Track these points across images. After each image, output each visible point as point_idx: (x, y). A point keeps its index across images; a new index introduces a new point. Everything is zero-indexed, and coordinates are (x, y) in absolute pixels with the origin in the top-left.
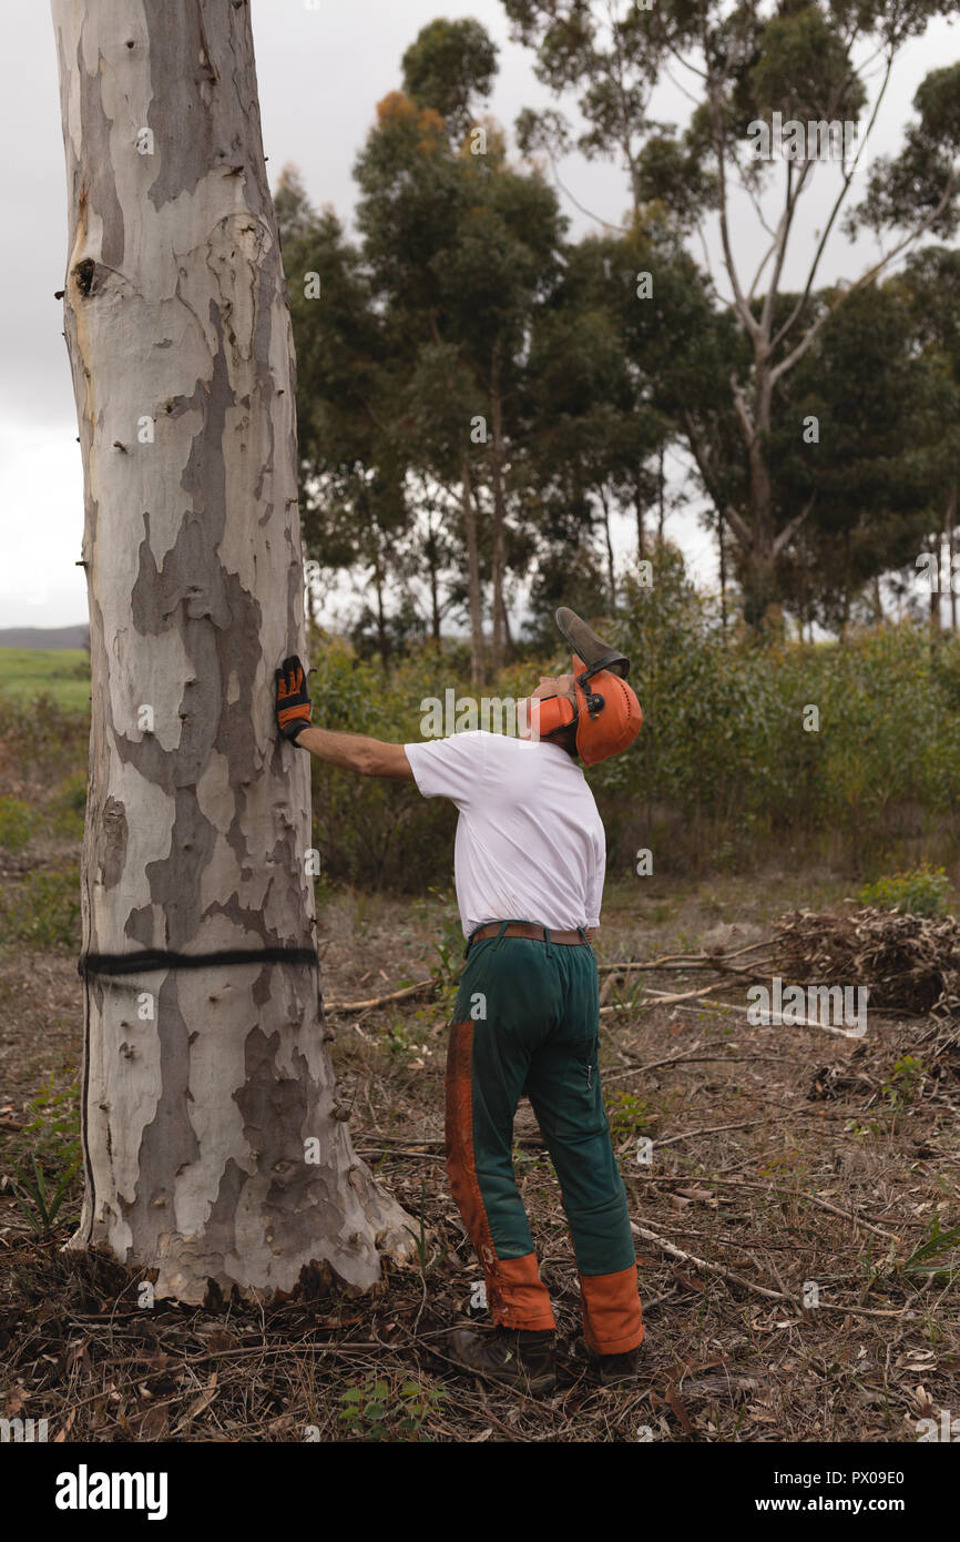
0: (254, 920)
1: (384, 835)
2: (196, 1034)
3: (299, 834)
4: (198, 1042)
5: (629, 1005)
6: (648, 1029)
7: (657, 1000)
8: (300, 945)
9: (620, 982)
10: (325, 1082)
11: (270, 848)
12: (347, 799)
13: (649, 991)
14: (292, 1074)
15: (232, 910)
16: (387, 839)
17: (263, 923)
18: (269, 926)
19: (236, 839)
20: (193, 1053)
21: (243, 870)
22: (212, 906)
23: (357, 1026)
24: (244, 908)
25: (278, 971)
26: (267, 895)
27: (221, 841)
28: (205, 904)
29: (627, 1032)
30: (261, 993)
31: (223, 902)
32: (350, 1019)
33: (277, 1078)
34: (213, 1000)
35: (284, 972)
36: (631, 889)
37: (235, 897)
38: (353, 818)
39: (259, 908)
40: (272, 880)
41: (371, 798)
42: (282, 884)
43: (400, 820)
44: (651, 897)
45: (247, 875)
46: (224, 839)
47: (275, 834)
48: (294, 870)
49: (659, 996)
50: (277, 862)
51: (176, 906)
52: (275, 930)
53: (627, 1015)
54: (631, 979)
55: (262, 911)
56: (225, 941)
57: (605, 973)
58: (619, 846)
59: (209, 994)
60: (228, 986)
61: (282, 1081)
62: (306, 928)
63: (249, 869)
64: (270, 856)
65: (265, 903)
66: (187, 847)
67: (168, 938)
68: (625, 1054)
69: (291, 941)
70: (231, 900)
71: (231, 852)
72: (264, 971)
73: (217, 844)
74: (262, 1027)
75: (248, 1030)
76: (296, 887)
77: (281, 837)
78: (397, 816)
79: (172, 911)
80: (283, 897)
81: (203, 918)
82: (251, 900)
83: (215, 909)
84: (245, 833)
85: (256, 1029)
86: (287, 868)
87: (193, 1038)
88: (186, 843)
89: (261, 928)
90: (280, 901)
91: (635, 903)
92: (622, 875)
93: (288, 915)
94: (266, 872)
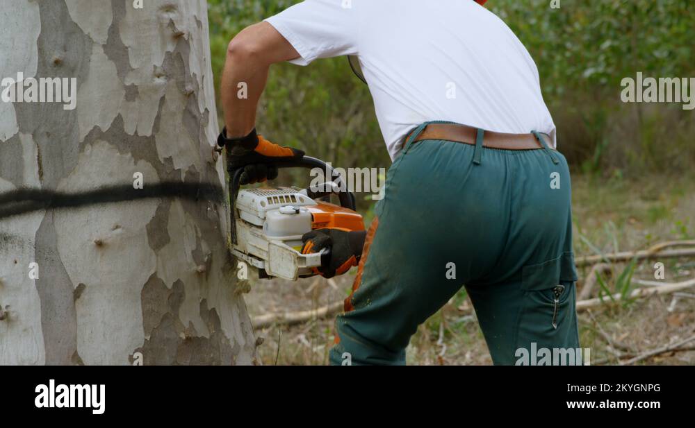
0: (143, 149)
1: (332, 146)
2: (81, 287)
3: (194, 45)
4: (85, 296)
5: (618, 296)
6: (641, 322)
7: (651, 290)
8: (202, 177)
9: (607, 272)
10: (242, 342)
11: (158, 61)
12: (288, 105)
13: (641, 282)
14: (202, 331)
15: (117, 136)
16: (336, 150)
17: (156, 153)
18: (162, 154)
19: (116, 50)
20: (80, 310)
21: (126, 88)
22: (91, 133)
23: (302, 337)
24: (132, 133)
25: (177, 207)
26: (158, 118)
27: (98, 55)
28: (84, 131)
29: (618, 325)
30: (158, 235)
31: (105, 127)
32: (294, 329)
33: (183, 336)
34: (100, 244)
35: (186, 209)
36: (620, 191)
37: (119, 120)
38: (294, 126)
39: (149, 133)
40: (163, 99)
41: (315, 102)
42: (175, 104)
43: (350, 128)
44: (644, 199)
45: (132, 93)
46: (102, 51)
47: (164, 44)
48: (189, 88)
49: (653, 286)
50: (168, 77)
51: (48, 134)
52: (169, 160)
53: (616, 307)
54: (619, 269)
55: (153, 136)
56: (111, 174)
57: (586, 265)
58: (605, 142)
59: (96, 238)
60: (117, 227)
61: (188, 339)
62: (209, 158)
63: (133, 86)
64: (159, 71)
65: (156, 128)
66: (57, 62)
67: (41, 174)
68: (616, 347)
69: (190, 173)
70: (113, 125)
71: (110, 67)
72: (159, 209)
73: (93, 58)
74: (161, 276)
75: (144, 277)
76: (193, 109)
77: (171, 48)
78: (346, 123)
79: (44, 141)
80: (179, 119)
81: (82, 147)
82: (139, 123)
83: (95, 136)
84: (126, 43)
85: (153, 278)
86: (181, 85)
87: (78, 292)
88: (56, 55)
89: (153, 158)
90: (174, 124)
91: (627, 205)
92: (609, 177)
93: (185, 142)
94: (155, 89)
